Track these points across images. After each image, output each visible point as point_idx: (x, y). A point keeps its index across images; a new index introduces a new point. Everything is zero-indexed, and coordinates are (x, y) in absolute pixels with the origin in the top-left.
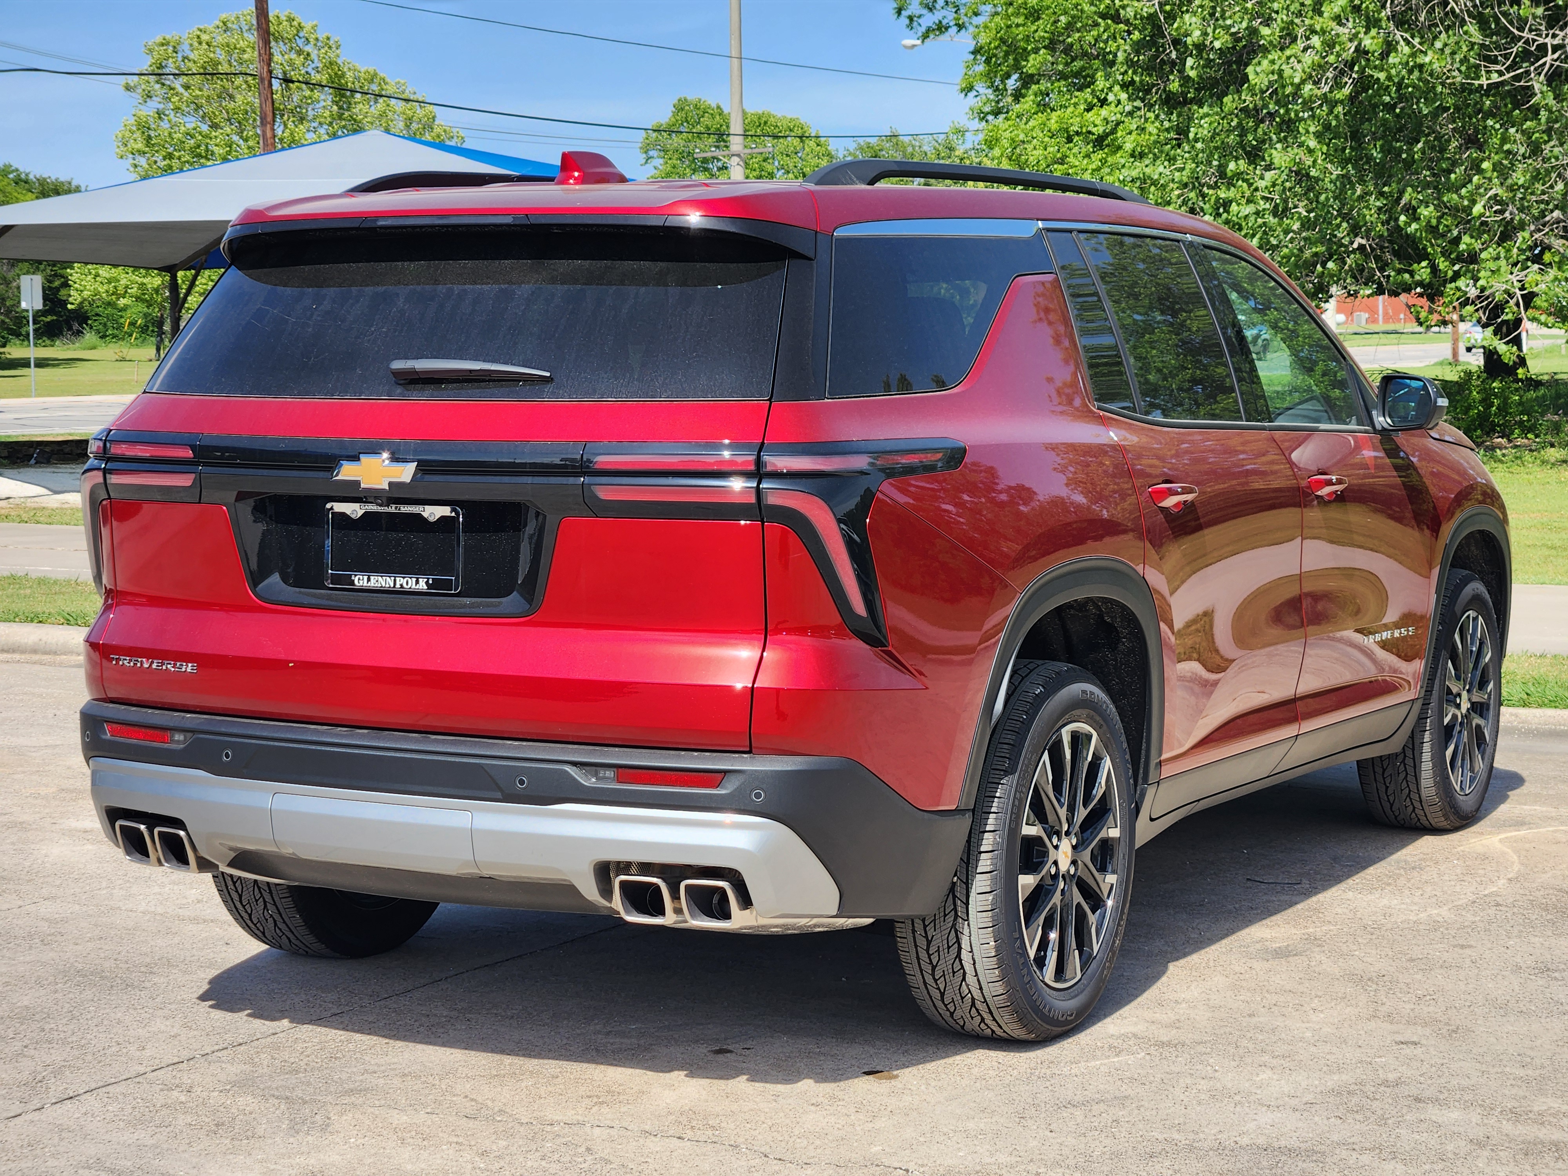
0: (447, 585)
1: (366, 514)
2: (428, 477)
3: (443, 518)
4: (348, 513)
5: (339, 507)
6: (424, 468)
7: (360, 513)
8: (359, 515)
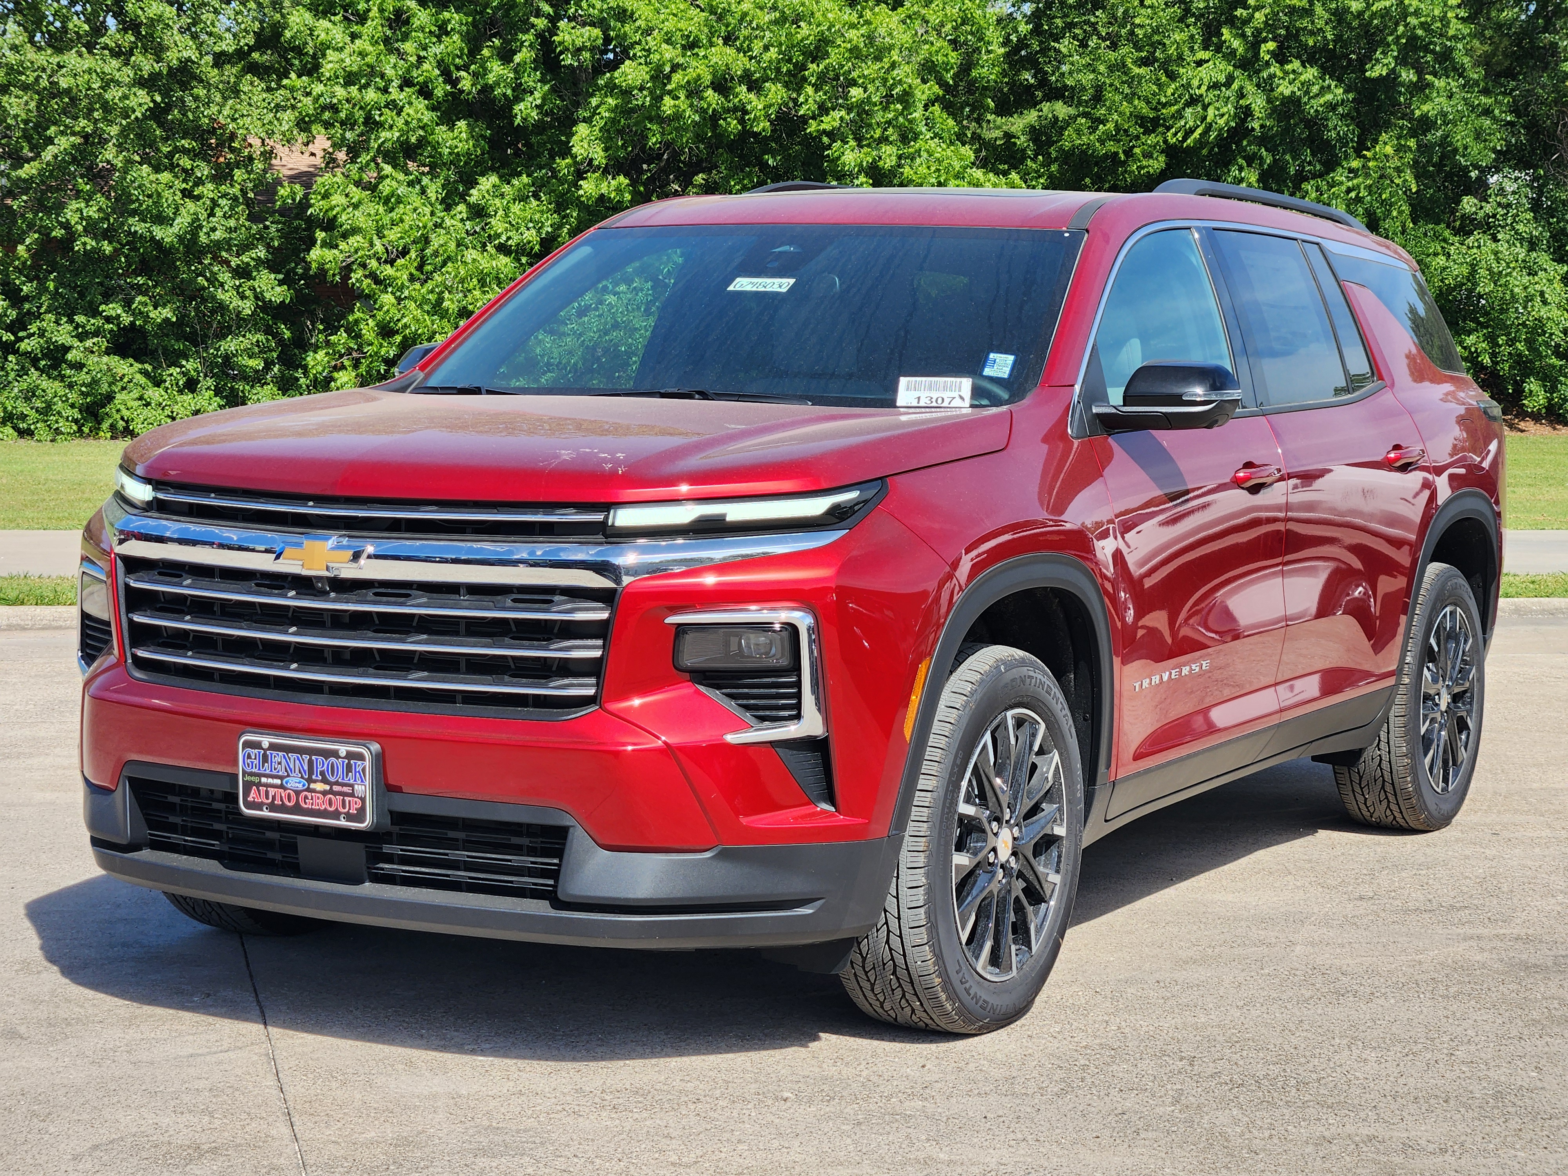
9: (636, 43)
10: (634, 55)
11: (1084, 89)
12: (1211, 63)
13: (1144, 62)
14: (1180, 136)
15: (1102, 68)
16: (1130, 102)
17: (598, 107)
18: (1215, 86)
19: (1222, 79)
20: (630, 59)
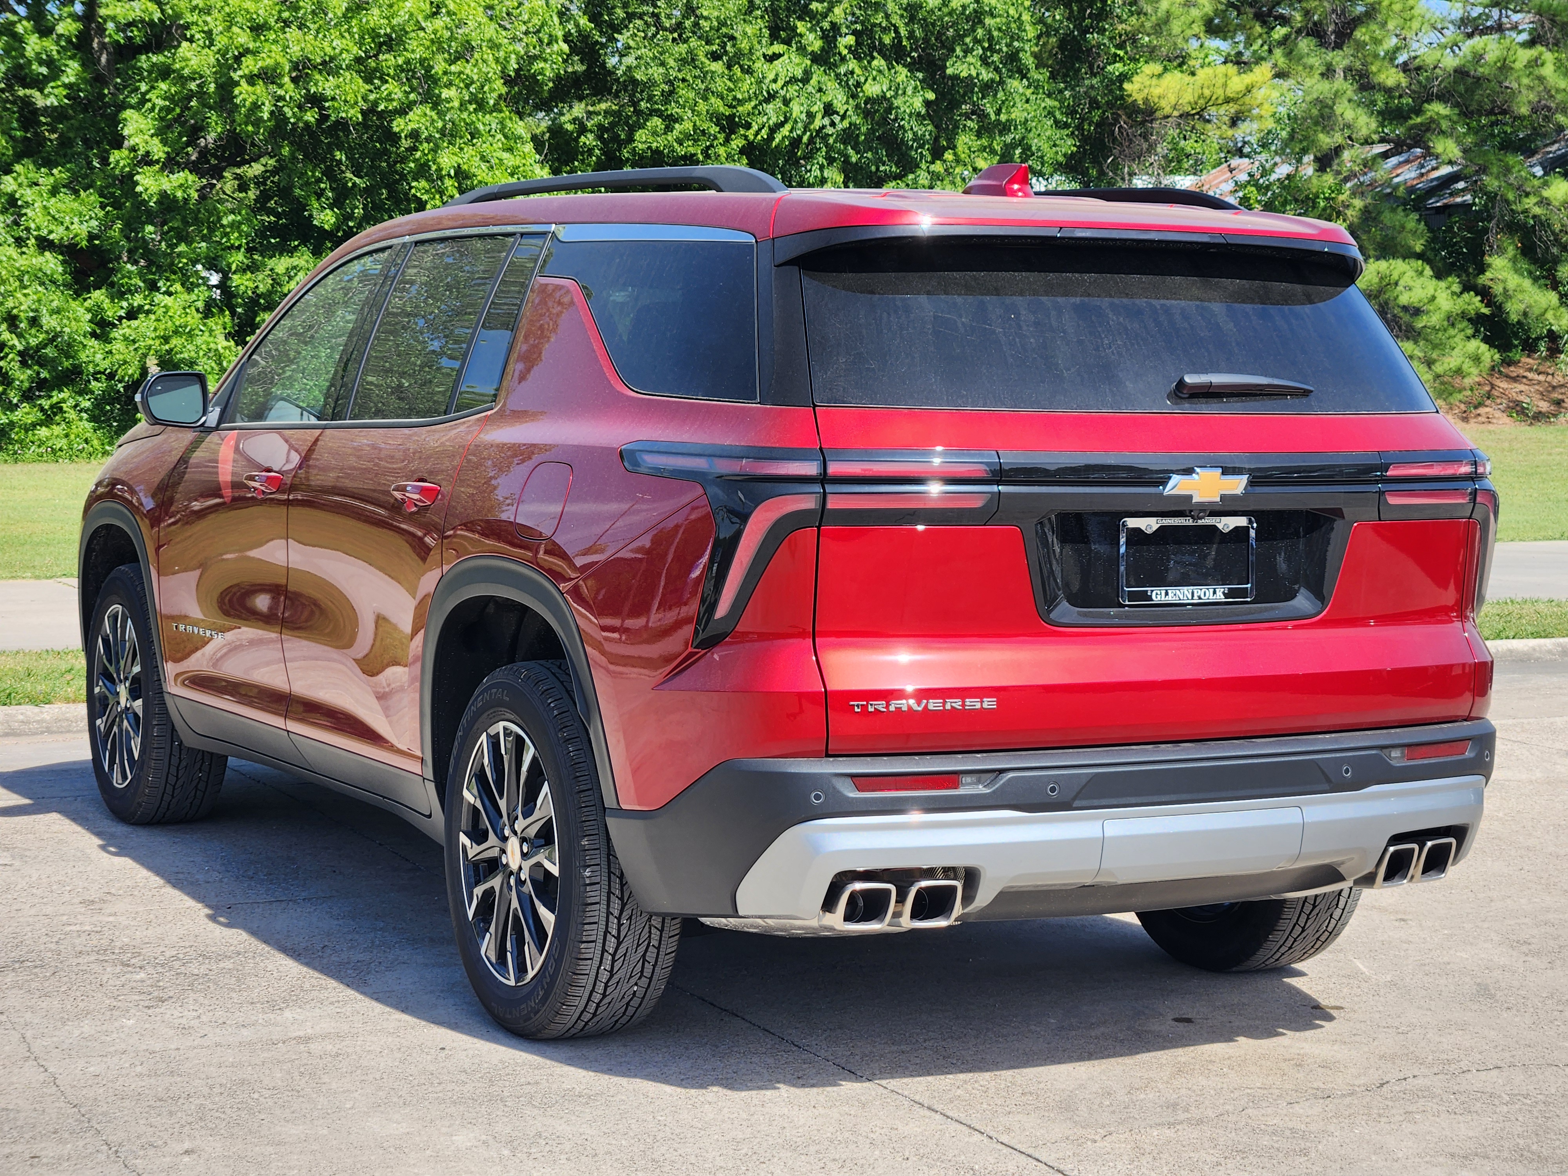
0: (1243, 593)
1: (1162, 528)
2: (1259, 489)
3: (1237, 529)
4: (1143, 528)
5: (1132, 523)
6: (1258, 479)
7: (1155, 527)
8: (1154, 529)
9: (193, 23)
10: (192, 36)
11: (655, 84)
12: (786, 56)
13: (715, 57)
14: (764, 133)
15: (672, 63)
16: (705, 99)
17: (147, 92)
18: (793, 80)
19: (799, 73)
20: (187, 40)
